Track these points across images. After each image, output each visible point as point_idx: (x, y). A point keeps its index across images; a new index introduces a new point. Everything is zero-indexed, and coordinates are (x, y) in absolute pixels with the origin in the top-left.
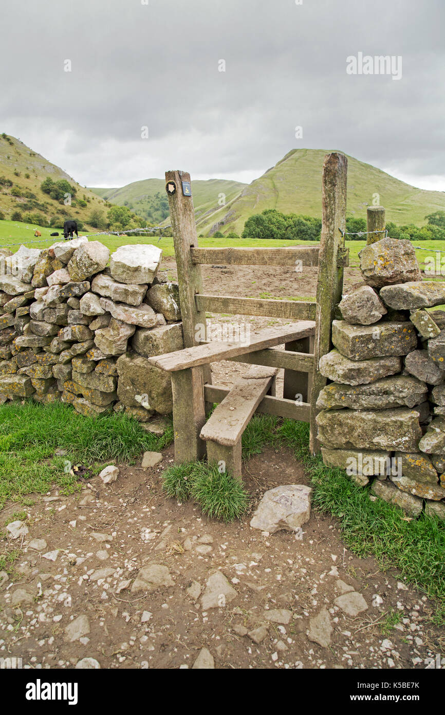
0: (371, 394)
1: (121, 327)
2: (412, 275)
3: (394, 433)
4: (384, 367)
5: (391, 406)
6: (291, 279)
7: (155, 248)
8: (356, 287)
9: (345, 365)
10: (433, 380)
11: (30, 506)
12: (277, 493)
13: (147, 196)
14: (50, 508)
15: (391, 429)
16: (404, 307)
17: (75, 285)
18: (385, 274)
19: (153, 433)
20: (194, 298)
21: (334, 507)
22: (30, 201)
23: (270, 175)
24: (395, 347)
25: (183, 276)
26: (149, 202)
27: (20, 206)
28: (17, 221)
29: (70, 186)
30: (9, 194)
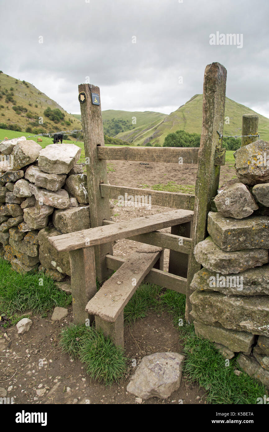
1: (42, 208)
3: (260, 320)
4: (253, 258)
5: (258, 295)
6: (190, 173)
8: (231, 183)
9: (217, 256)
12: (152, 360)
13: (107, 120)
15: (258, 317)
17: (12, 173)
18: (257, 172)
19: (64, 291)
20: (98, 186)
21: (202, 379)
22: (37, 121)
23: (182, 110)
25: (90, 168)
26: (108, 124)
27: (31, 124)
28: (29, 132)
29: (61, 113)
30: (25, 116)
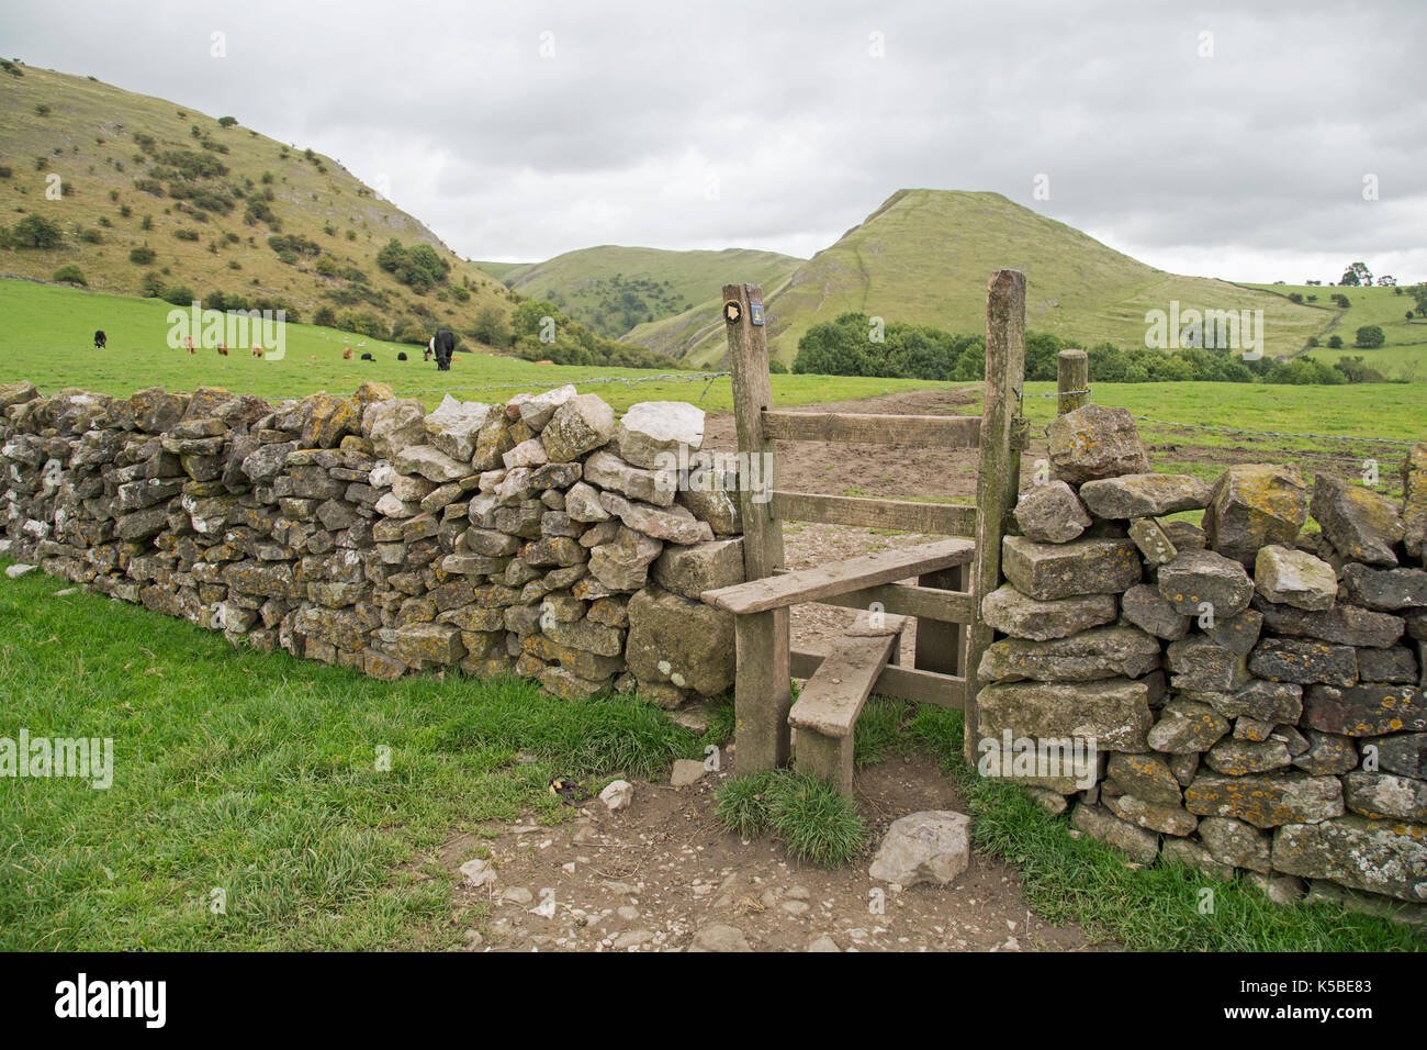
0: (1067, 655)
1: (640, 544)
2: (1132, 464)
3: (1107, 719)
4: (1088, 611)
5: (1101, 675)
6: (906, 462)
7: (694, 408)
9: (1025, 608)
10: (1168, 631)
11: (492, 838)
12: (911, 823)
13: (595, 281)
14: (526, 844)
15: (1102, 713)
16: (1119, 515)
17: (559, 469)
18: (1087, 461)
19: (688, 728)
21: (1010, 845)
22: (354, 286)
23: (852, 241)
24: (1106, 579)
26: (598, 293)
27: (332, 297)
28: (326, 325)
29: (438, 259)
30: (312, 271)
